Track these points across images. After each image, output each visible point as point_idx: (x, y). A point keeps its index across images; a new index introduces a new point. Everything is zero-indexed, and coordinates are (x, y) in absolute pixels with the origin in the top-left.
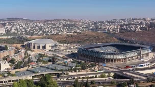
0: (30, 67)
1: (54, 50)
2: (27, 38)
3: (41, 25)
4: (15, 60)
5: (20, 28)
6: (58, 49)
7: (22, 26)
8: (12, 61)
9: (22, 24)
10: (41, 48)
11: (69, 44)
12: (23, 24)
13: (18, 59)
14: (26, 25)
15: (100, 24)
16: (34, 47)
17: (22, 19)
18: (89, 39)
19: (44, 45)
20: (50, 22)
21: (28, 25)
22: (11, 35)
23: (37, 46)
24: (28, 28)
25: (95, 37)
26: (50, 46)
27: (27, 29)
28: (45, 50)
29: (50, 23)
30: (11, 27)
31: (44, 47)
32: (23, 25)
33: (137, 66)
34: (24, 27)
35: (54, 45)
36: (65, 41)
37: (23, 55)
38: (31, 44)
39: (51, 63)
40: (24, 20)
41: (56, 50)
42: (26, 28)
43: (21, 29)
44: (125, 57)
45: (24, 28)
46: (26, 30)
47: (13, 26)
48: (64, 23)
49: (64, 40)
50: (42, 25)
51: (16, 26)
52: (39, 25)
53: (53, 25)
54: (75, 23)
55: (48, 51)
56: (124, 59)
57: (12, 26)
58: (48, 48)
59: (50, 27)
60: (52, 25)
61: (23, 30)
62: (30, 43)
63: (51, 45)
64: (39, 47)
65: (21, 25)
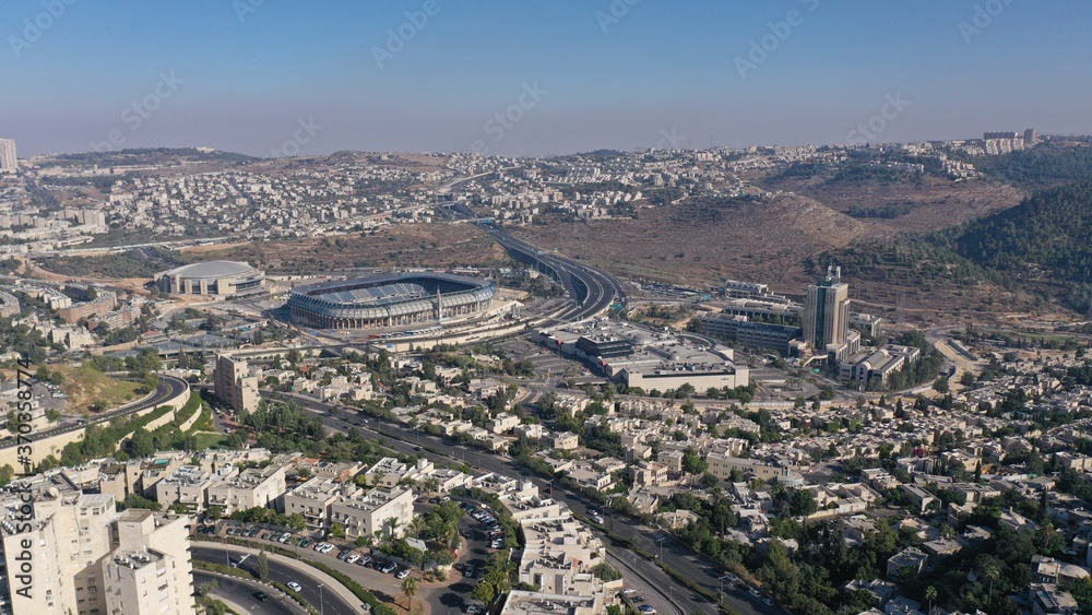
0: (144, 342)
1: (245, 297)
2: (179, 251)
3: (262, 189)
4: (107, 326)
5: (173, 202)
6: (260, 294)
7: (180, 195)
8: (100, 329)
9: (181, 186)
10: (204, 290)
11: (309, 274)
12: (186, 185)
13: (117, 322)
14: (196, 191)
15: (507, 179)
16: (183, 288)
17: (192, 154)
18: (400, 253)
19: (212, 283)
20: (304, 172)
21: (205, 187)
22: (127, 237)
23: (189, 284)
24: (203, 203)
25: (422, 247)
26: (230, 285)
27: (197, 209)
28: (213, 296)
29: (305, 177)
30: (135, 201)
31: (214, 288)
32: (184, 191)
33: (395, 335)
34: (187, 197)
35: (244, 281)
36: (311, 261)
37: (136, 312)
38: (174, 279)
39: (205, 332)
40: (202, 156)
41: (249, 295)
42: (195, 202)
43: (173, 208)
44: (386, 315)
45: (188, 206)
46: (193, 213)
47: (141, 195)
48: (364, 175)
49: (308, 257)
50: (268, 188)
51: (155, 194)
52: (255, 188)
53: (313, 187)
54: (413, 175)
55: (223, 298)
56: (386, 319)
57: (136, 193)
58: (226, 289)
59: (299, 198)
60: (308, 187)
61: (182, 214)
62: (168, 277)
63: (234, 281)
64: (197, 289)
65: (174, 192)
